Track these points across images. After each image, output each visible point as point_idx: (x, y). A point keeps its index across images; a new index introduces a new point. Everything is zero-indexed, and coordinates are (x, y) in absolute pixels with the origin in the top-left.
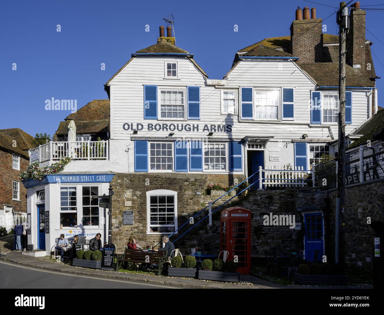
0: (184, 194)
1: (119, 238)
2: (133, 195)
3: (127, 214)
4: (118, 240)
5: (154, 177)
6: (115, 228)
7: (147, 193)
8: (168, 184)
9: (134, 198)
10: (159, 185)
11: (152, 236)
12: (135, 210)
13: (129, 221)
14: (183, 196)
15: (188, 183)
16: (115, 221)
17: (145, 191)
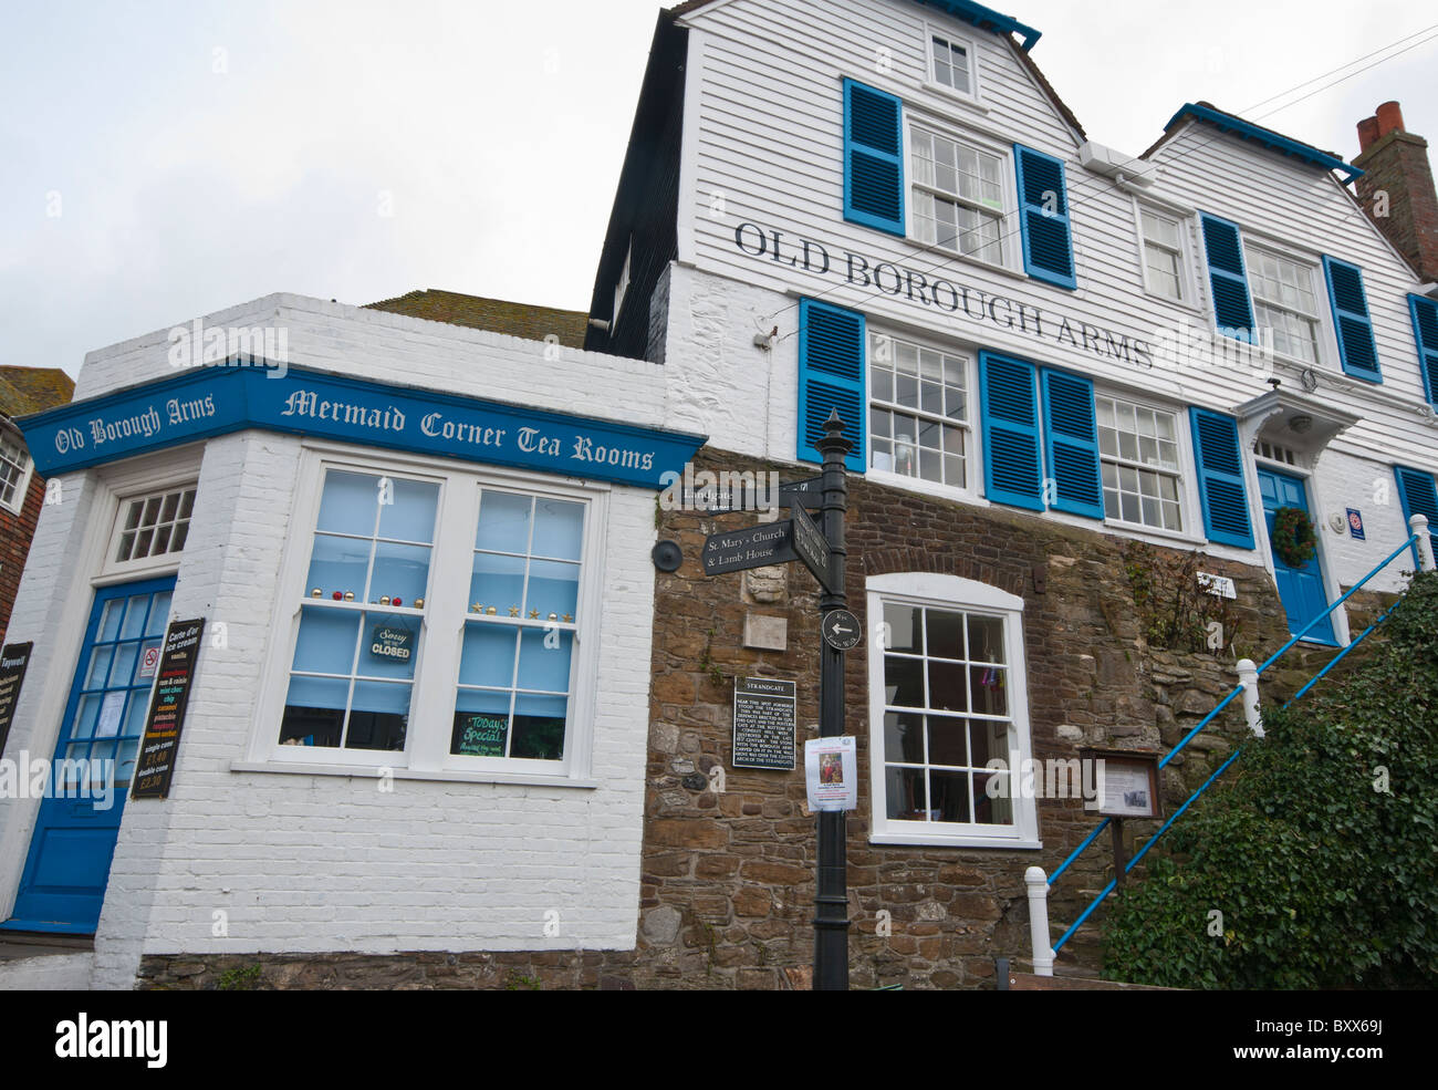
0: (1057, 619)
1: (695, 861)
2: (791, 586)
3: (760, 700)
4: (691, 877)
5: (903, 503)
6: (676, 783)
7: (873, 582)
8: (978, 551)
9: (797, 601)
10: (932, 548)
11: (899, 857)
12: (801, 675)
13: (768, 742)
14: (1050, 628)
15: (1070, 561)
16: (675, 737)
17: (859, 570)
